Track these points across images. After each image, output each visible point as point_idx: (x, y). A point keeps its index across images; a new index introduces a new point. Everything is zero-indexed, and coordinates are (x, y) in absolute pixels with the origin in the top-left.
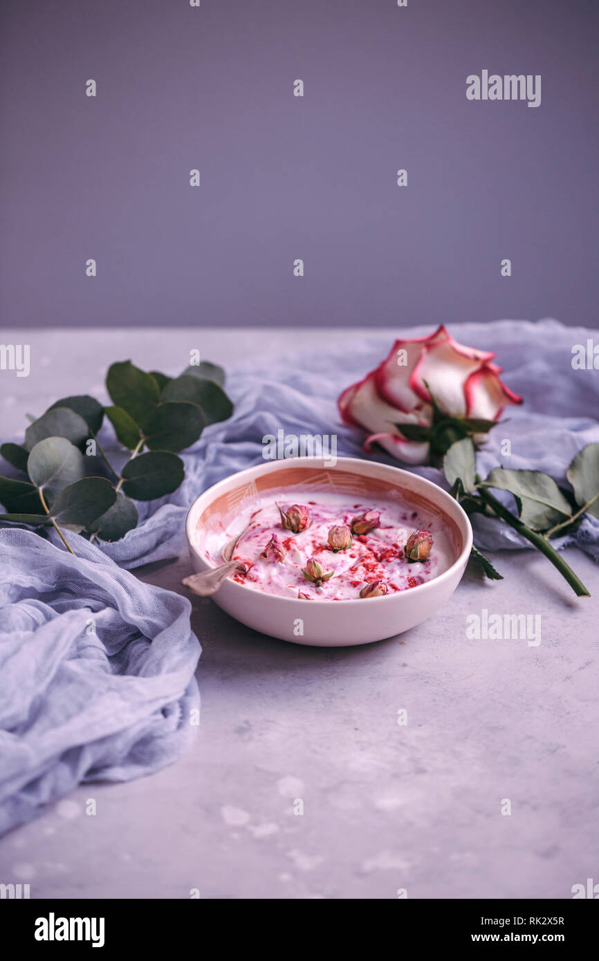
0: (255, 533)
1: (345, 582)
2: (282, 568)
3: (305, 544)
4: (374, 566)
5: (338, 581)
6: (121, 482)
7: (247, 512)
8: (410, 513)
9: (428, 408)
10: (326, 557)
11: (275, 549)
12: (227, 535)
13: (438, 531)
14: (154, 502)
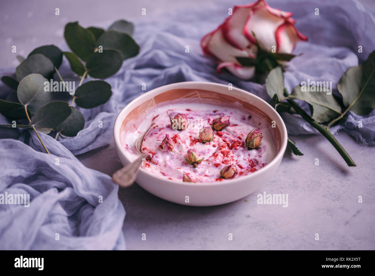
0: (155, 131)
1: (211, 164)
2: (172, 155)
3: (185, 139)
4: (228, 152)
5: (206, 163)
6: (74, 99)
7: (150, 117)
8: (247, 116)
9: (254, 48)
10: (198, 147)
11: (168, 144)
12: (139, 132)
13: (264, 128)
14: (94, 109)
